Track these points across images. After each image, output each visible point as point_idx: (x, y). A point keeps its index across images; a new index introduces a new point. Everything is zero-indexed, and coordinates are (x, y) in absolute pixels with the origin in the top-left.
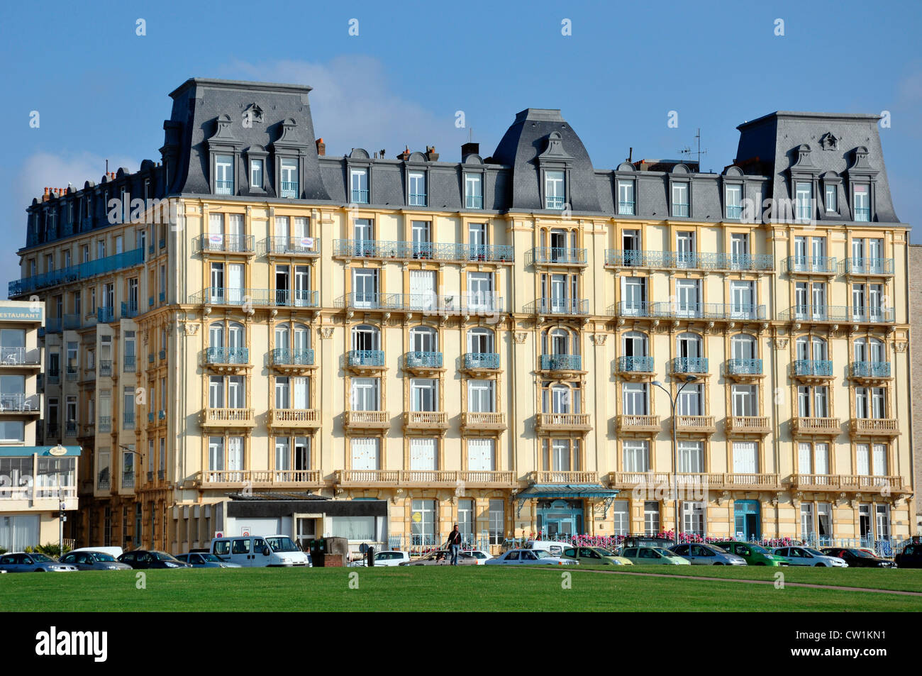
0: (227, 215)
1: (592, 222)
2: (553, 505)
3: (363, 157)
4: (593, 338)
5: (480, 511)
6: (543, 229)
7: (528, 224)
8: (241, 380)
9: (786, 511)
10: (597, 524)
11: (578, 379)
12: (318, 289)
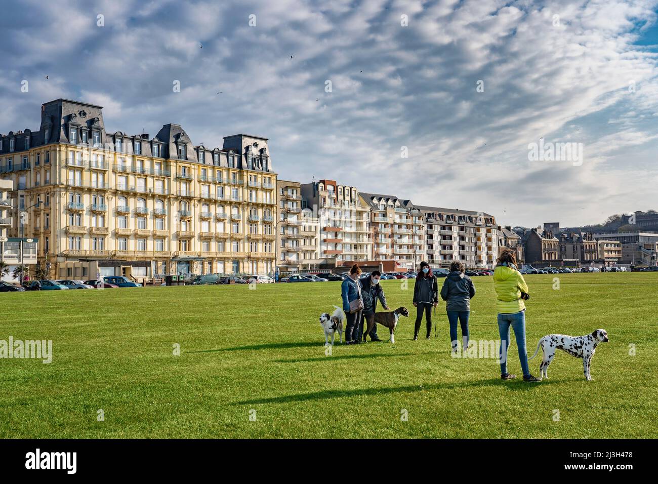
0: (76, 152)
1: (194, 165)
2: (181, 263)
3: (120, 134)
4: (194, 205)
5: (159, 265)
6: (179, 166)
7: (175, 164)
8: (80, 215)
9: (246, 264)
10: (195, 269)
11: (189, 219)
12: (107, 182)
